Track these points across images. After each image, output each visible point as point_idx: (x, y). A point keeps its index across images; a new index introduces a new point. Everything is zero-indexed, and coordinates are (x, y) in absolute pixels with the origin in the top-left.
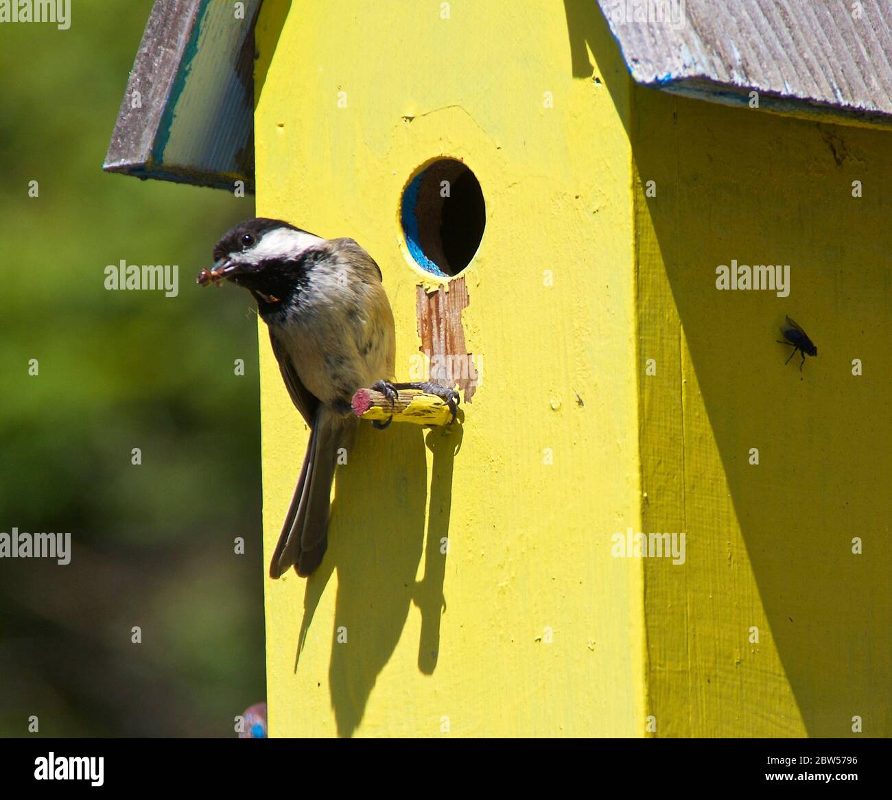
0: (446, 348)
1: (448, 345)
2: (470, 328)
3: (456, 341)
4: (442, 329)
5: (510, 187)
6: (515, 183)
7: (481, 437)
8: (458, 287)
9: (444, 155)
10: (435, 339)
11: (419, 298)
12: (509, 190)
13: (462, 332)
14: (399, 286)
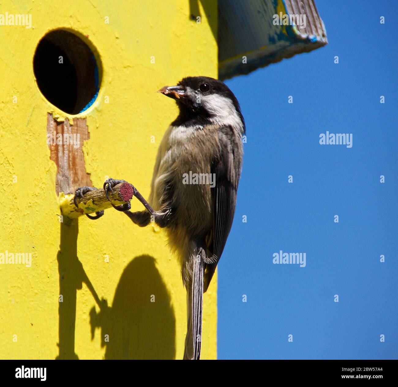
0: (69, 164)
1: (71, 163)
2: (90, 155)
3: (78, 161)
4: (66, 149)
5: (125, 67)
6: (129, 66)
7: (96, 235)
8: (80, 123)
9: (73, 28)
10: (60, 154)
11: (48, 121)
12: (125, 70)
13: (82, 157)
14: (34, 108)
